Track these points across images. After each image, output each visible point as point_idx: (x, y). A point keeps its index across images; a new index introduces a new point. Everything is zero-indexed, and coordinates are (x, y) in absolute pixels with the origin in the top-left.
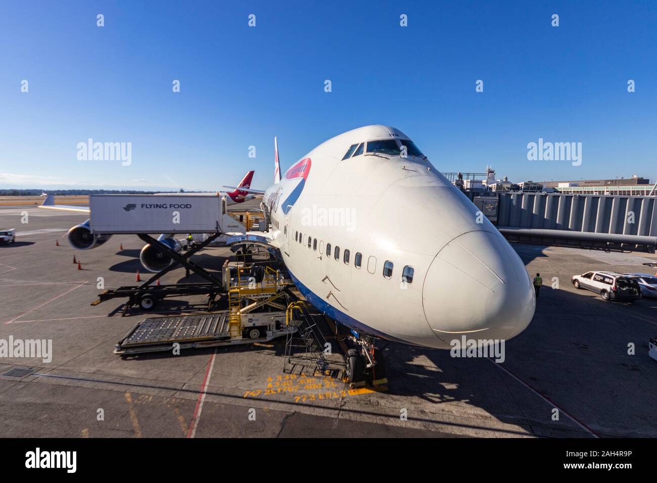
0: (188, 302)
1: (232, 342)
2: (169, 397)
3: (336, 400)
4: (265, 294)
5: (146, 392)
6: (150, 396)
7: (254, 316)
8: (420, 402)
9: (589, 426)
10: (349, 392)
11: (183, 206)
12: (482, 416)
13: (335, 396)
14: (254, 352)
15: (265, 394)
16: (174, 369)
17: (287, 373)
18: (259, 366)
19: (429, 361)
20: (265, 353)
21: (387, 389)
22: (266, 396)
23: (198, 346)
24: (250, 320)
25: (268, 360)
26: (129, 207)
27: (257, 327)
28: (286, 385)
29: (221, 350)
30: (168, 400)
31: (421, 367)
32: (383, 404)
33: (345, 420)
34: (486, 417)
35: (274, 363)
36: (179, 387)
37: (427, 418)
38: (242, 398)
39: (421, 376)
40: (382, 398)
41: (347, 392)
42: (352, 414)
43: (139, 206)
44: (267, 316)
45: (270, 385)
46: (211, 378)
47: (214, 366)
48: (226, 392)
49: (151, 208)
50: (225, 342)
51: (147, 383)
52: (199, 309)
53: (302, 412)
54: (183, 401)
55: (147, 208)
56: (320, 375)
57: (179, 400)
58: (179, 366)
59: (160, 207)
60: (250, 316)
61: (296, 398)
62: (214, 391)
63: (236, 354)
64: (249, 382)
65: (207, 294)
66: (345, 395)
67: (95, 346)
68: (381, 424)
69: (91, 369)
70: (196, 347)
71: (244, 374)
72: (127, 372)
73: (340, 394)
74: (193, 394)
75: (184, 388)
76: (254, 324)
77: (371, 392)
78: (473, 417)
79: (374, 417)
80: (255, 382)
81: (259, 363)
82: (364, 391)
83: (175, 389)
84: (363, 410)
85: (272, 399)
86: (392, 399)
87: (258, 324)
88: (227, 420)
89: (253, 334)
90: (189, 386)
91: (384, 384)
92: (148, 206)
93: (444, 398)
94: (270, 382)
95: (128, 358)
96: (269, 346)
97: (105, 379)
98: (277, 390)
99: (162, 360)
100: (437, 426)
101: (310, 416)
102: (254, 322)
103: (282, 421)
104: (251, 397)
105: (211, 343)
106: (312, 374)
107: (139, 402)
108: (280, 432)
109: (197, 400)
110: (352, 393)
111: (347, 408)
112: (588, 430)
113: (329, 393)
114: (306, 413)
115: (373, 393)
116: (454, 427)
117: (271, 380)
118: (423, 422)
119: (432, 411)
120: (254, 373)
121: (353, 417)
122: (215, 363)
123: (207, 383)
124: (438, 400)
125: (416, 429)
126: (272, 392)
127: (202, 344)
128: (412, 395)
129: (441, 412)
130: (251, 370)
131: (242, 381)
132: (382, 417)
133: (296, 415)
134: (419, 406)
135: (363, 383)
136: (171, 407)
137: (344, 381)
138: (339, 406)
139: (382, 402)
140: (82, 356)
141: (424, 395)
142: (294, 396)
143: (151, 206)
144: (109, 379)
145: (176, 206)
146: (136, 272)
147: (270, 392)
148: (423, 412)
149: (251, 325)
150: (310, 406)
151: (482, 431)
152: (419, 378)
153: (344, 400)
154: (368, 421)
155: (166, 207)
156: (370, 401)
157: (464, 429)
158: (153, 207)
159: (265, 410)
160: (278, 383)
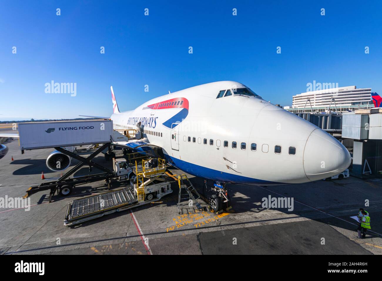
0: (91, 187)
1: (140, 204)
2: (123, 243)
3: (215, 221)
4: (159, 173)
5: (104, 244)
6: (109, 245)
7: (150, 187)
8: (252, 214)
9: (316, 208)
10: (218, 216)
11: (88, 128)
12: (279, 214)
13: (214, 220)
14: (154, 207)
15: (178, 227)
16: (112, 226)
17: (181, 214)
18: (163, 214)
19: (242, 194)
20: (161, 206)
21: (234, 211)
22: (179, 228)
23: (120, 210)
24: (148, 190)
25: (165, 210)
26: (49, 131)
27: (152, 193)
28: (185, 220)
29: (135, 210)
30: (123, 245)
31: (240, 198)
32: (237, 219)
33: (226, 230)
34: (281, 214)
35: (170, 210)
36: (124, 235)
37: (259, 220)
38: (167, 232)
39: (244, 202)
40: (235, 216)
41: (217, 217)
42: (227, 227)
43: (57, 129)
44: (157, 186)
45: (177, 223)
46: (141, 227)
47: (137, 219)
48: (155, 232)
49: (66, 130)
50: (136, 205)
51: (101, 239)
52: (102, 190)
53: (203, 232)
54: (133, 243)
55: (63, 130)
56: (199, 212)
57: (130, 243)
58: (114, 224)
59: (72, 129)
60: (148, 187)
61: (195, 225)
62: (147, 233)
63: (145, 210)
64: (164, 223)
65: (104, 179)
66: (218, 219)
67: (43, 225)
68: (243, 228)
69: (52, 239)
70: (119, 211)
71: (158, 220)
72: (81, 236)
73: (215, 219)
74: (136, 238)
75: (128, 235)
76: (150, 192)
77: (228, 214)
78: (276, 215)
79: (238, 225)
80: (168, 223)
81: (162, 213)
82: (224, 214)
83: (123, 238)
84: (231, 223)
85: (183, 229)
86: (239, 215)
87: (152, 191)
88: (167, 246)
89: (150, 197)
90: (130, 234)
91: (231, 209)
92: (64, 129)
93: (259, 209)
94: (175, 221)
95: (75, 227)
96: (161, 202)
97: (68, 243)
98: (182, 224)
99: (101, 223)
100: (267, 222)
101: (208, 232)
102: (150, 190)
103: (197, 239)
104: (171, 231)
105: (128, 207)
106: (194, 212)
107: (104, 251)
108: (200, 244)
109: (141, 240)
110: (220, 217)
111: (223, 224)
112: (317, 210)
113: (209, 219)
114: (206, 231)
115: (229, 215)
116: (273, 221)
117: (176, 220)
118: (260, 222)
119: (260, 216)
120: (163, 218)
121: (229, 228)
122: (136, 217)
123: (140, 230)
124: (258, 211)
125: (258, 226)
126: (181, 226)
127: (123, 208)
128: (246, 211)
129: (263, 216)
130: (161, 217)
131: (160, 224)
132: (242, 225)
133: (201, 234)
134: (252, 216)
135: (222, 211)
136: (128, 248)
137: (212, 212)
138: (218, 224)
139: (236, 217)
140: (38, 233)
141: (251, 210)
142: (193, 225)
143: (66, 129)
144: (71, 242)
145: (84, 128)
146: (41, 173)
147: (179, 226)
148: (256, 218)
149: (148, 192)
150: (205, 228)
151: (284, 220)
152: (243, 203)
153: (219, 221)
154: (237, 228)
155: (77, 129)
156: (230, 218)
157: (277, 221)
158: (67, 129)
159: (184, 236)
160: (180, 221)
